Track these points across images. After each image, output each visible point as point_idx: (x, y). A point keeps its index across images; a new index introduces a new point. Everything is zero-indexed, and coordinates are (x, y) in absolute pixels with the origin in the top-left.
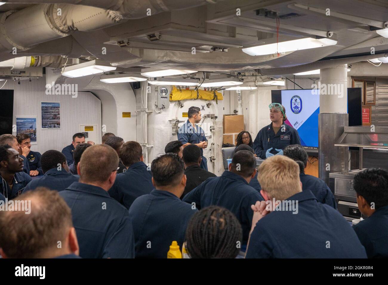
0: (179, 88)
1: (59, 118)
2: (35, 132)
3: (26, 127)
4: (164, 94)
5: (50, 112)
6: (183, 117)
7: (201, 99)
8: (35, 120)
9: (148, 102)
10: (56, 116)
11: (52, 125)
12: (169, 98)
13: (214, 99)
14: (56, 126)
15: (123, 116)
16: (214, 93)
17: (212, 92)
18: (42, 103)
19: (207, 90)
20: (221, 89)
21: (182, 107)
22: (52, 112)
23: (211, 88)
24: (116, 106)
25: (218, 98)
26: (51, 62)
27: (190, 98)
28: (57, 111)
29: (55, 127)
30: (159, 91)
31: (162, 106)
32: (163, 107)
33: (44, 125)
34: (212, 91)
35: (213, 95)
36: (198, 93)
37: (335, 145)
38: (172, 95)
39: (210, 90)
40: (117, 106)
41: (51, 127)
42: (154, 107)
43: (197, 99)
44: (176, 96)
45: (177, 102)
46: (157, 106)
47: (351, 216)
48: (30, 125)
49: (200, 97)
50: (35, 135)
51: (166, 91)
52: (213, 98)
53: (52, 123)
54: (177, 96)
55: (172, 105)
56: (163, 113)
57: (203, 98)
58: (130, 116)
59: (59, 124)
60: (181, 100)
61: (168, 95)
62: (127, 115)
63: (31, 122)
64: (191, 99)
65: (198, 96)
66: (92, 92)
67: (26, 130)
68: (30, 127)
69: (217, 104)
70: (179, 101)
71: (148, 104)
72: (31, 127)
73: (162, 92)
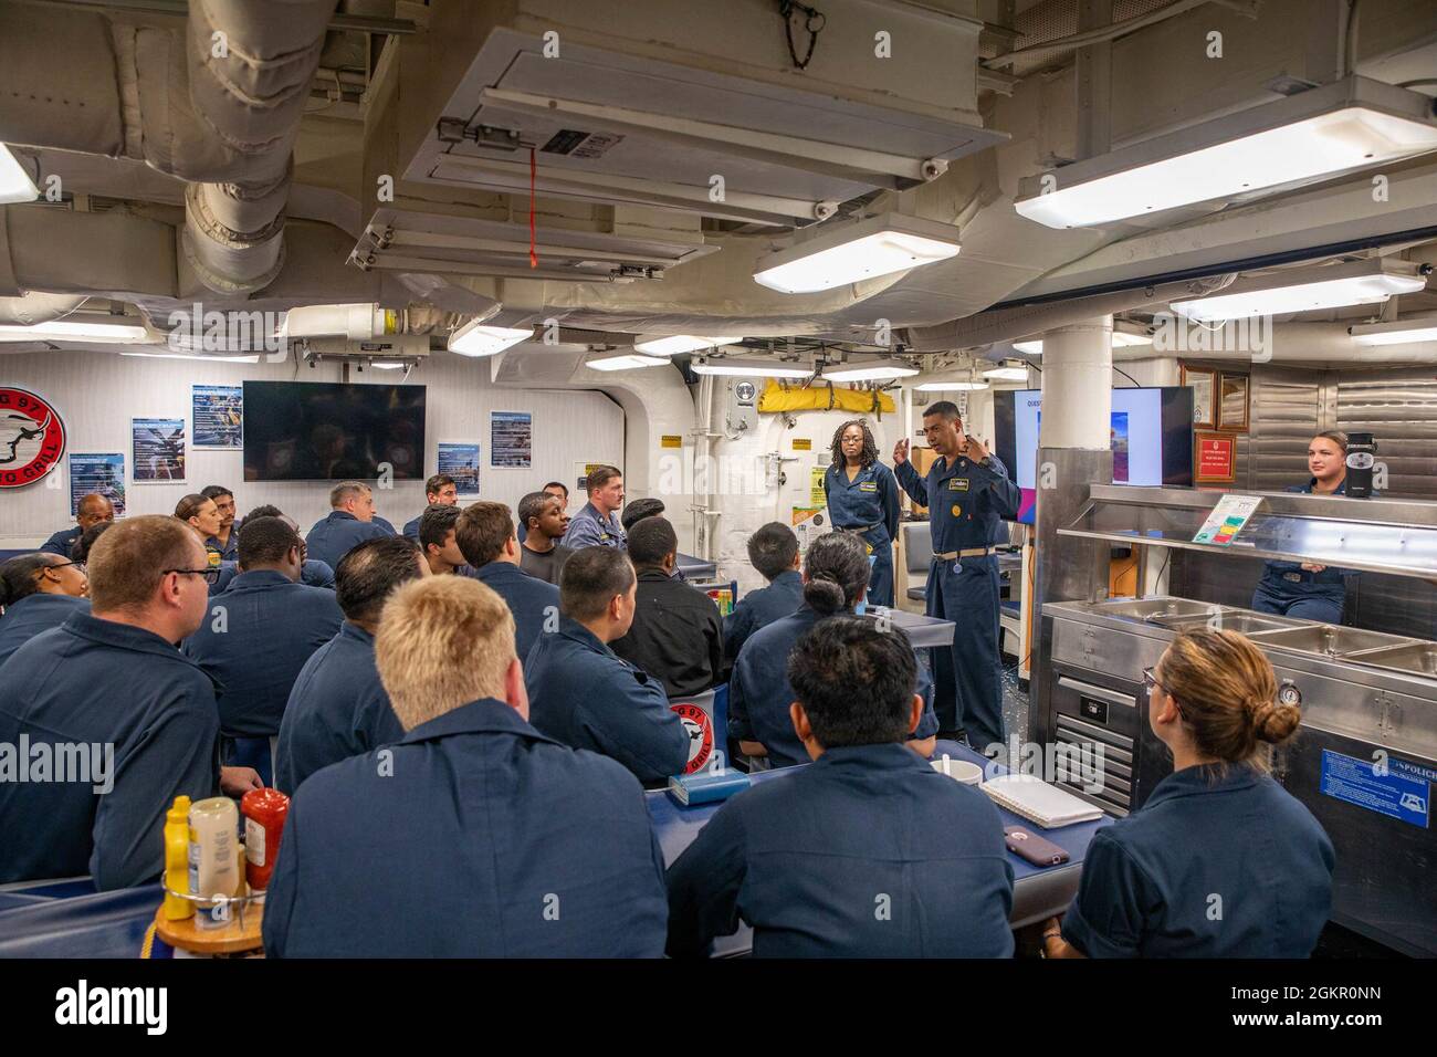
0: (783, 384)
1: (528, 446)
2: (476, 474)
3: (458, 464)
4: (745, 396)
5: (509, 433)
6: (794, 448)
7: (841, 408)
8: (477, 448)
9: (713, 413)
10: (523, 440)
11: (514, 461)
12: (756, 405)
13: (872, 411)
14: (522, 461)
15: (664, 445)
16: (875, 397)
17: (870, 394)
18: (494, 414)
19: (857, 388)
20: (892, 388)
21: (792, 426)
22: (515, 433)
23: (868, 382)
24: (647, 423)
25: (883, 407)
26: (433, 323)
27: (811, 407)
28: (525, 430)
29: (519, 464)
30: (735, 390)
31: (740, 423)
32: (743, 428)
33: (496, 461)
34: (869, 390)
35: (871, 401)
36: (832, 394)
37: (1059, 531)
38: (763, 398)
39: (865, 387)
40: (650, 423)
41: (510, 464)
42: (724, 425)
43: (831, 408)
44: (772, 401)
45: (781, 417)
46: (729, 423)
47: (1084, 718)
48: (467, 459)
49: (836, 404)
50: (477, 480)
51: (750, 391)
52: (870, 408)
53: (515, 457)
54: (776, 400)
55: (765, 423)
56: (745, 439)
57: (846, 406)
58: (679, 445)
59: (527, 458)
60: (790, 411)
61: (755, 399)
62: (672, 441)
63: (469, 454)
64: (818, 410)
65: (832, 401)
66: (604, 393)
67: (457, 470)
68: (467, 464)
69: (879, 420)
70: (783, 412)
71: (712, 418)
72: (470, 464)
73: (741, 391)
